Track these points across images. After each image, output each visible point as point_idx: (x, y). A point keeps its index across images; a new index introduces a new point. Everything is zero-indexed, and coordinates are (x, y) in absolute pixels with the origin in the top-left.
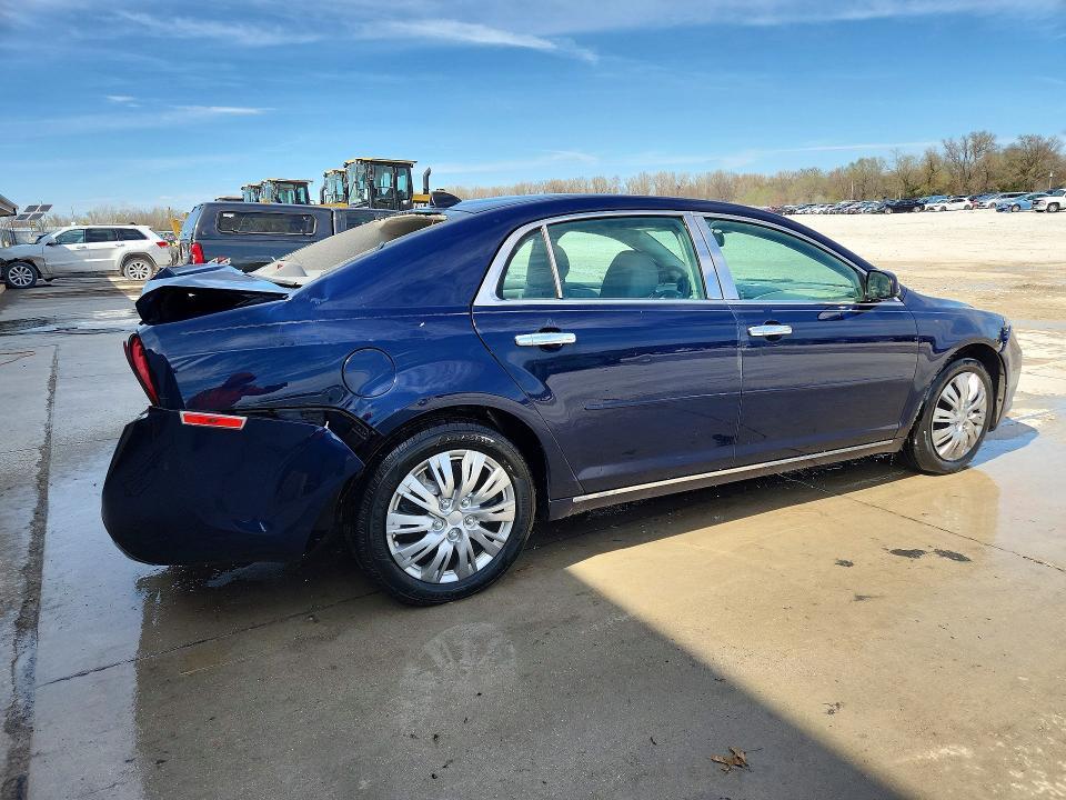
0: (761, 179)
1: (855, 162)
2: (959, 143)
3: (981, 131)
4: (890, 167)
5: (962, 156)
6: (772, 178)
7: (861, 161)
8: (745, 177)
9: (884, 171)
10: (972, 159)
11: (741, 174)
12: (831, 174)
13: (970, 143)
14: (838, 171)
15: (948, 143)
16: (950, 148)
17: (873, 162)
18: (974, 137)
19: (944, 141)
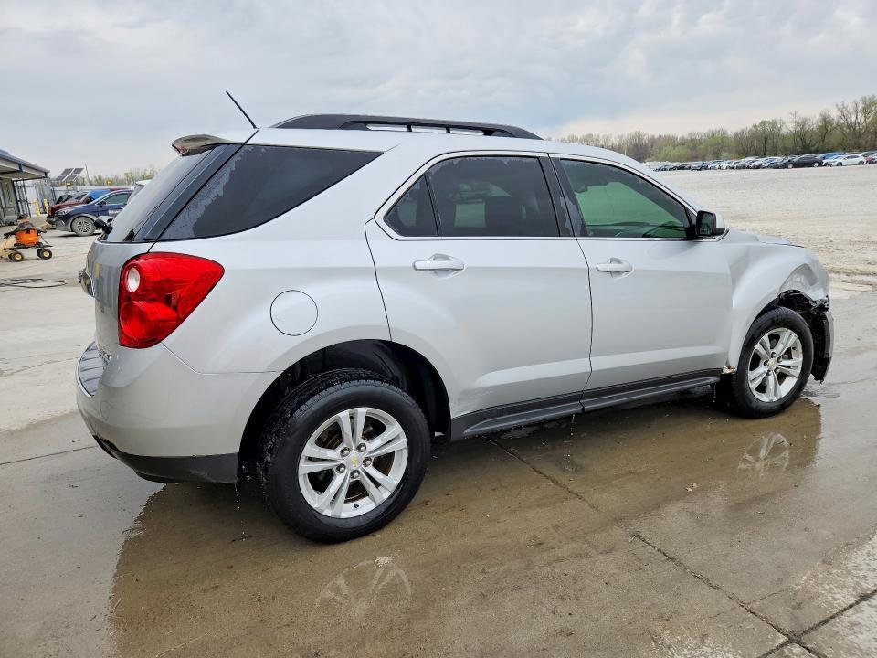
0: (674, 139)
1: (758, 124)
2: (851, 108)
3: (871, 96)
4: (788, 127)
5: (854, 118)
6: (683, 139)
7: (763, 123)
8: (660, 138)
9: (784, 131)
10: (862, 120)
11: (656, 136)
12: (736, 135)
13: (861, 106)
14: (742, 132)
15: (840, 106)
16: (842, 111)
17: (774, 124)
18: (864, 100)
19: (837, 105)
